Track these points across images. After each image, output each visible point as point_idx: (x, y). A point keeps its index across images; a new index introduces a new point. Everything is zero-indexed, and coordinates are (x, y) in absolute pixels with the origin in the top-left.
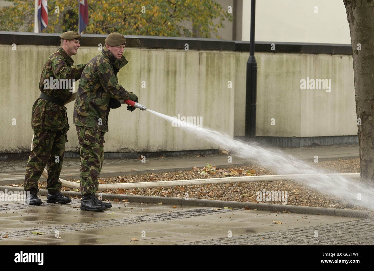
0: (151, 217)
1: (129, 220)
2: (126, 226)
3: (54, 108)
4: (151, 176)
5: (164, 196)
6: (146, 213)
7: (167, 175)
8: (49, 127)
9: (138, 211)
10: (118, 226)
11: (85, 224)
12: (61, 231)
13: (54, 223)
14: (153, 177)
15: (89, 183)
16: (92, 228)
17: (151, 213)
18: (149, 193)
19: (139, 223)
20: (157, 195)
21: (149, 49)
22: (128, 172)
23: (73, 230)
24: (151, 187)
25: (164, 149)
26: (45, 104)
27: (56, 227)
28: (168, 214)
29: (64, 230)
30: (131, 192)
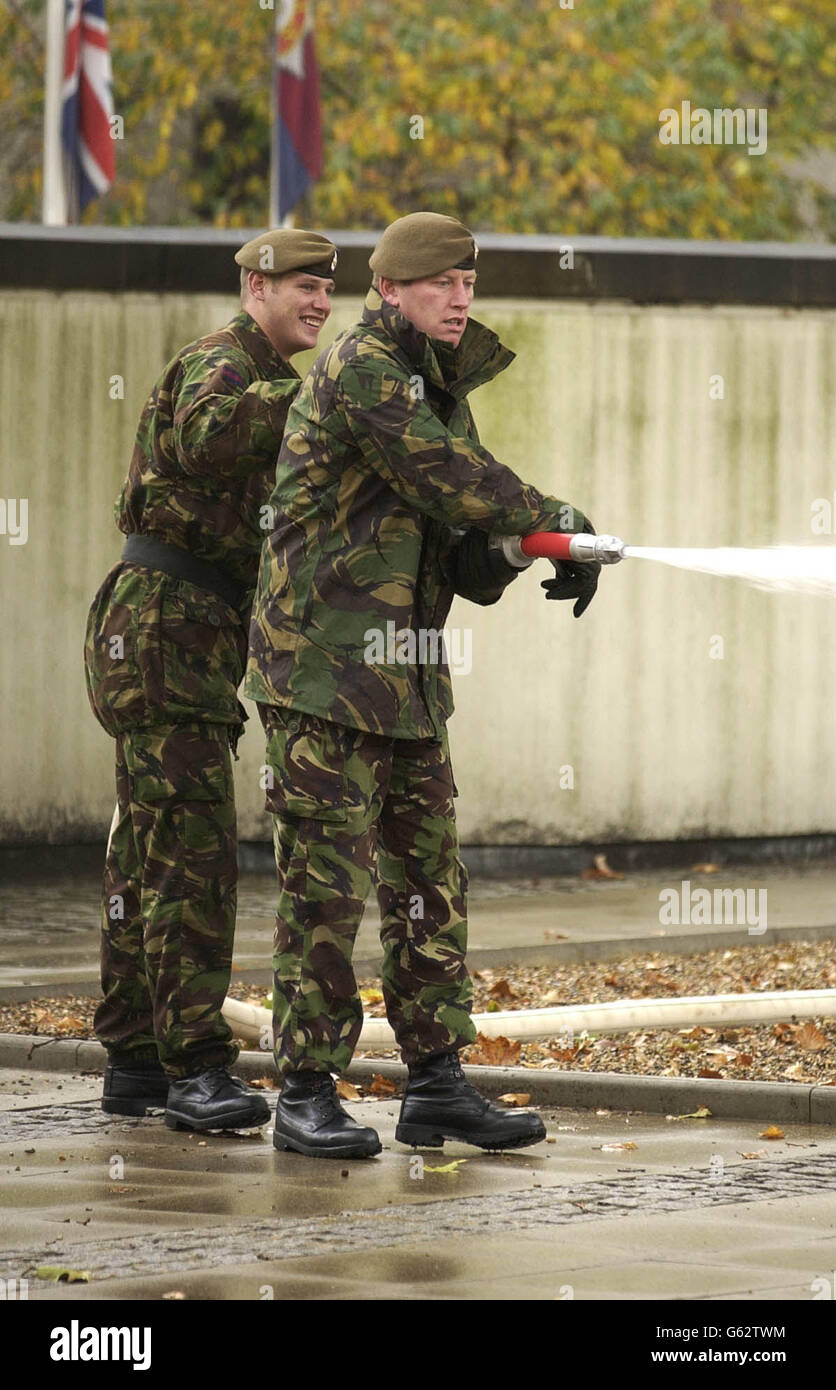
0: (648, 1189)
1: (533, 1203)
2: (518, 1233)
3: (203, 607)
4: (650, 966)
5: (716, 1075)
6: (624, 1165)
7: (729, 962)
8: (185, 702)
9: (583, 1156)
10: (480, 1233)
11: (307, 1226)
12: (186, 1260)
13: (149, 1221)
14: (659, 976)
15: (304, 1012)
16: (345, 1247)
17: (653, 1167)
18: (638, 1059)
19: (586, 1217)
20: (681, 1071)
21: (636, 310)
22: (532, 948)
23: (244, 1257)
24: (650, 1027)
25: (715, 824)
26: (157, 589)
27: (156, 1241)
28: (737, 1170)
29: (199, 1257)
30: (546, 1052)
